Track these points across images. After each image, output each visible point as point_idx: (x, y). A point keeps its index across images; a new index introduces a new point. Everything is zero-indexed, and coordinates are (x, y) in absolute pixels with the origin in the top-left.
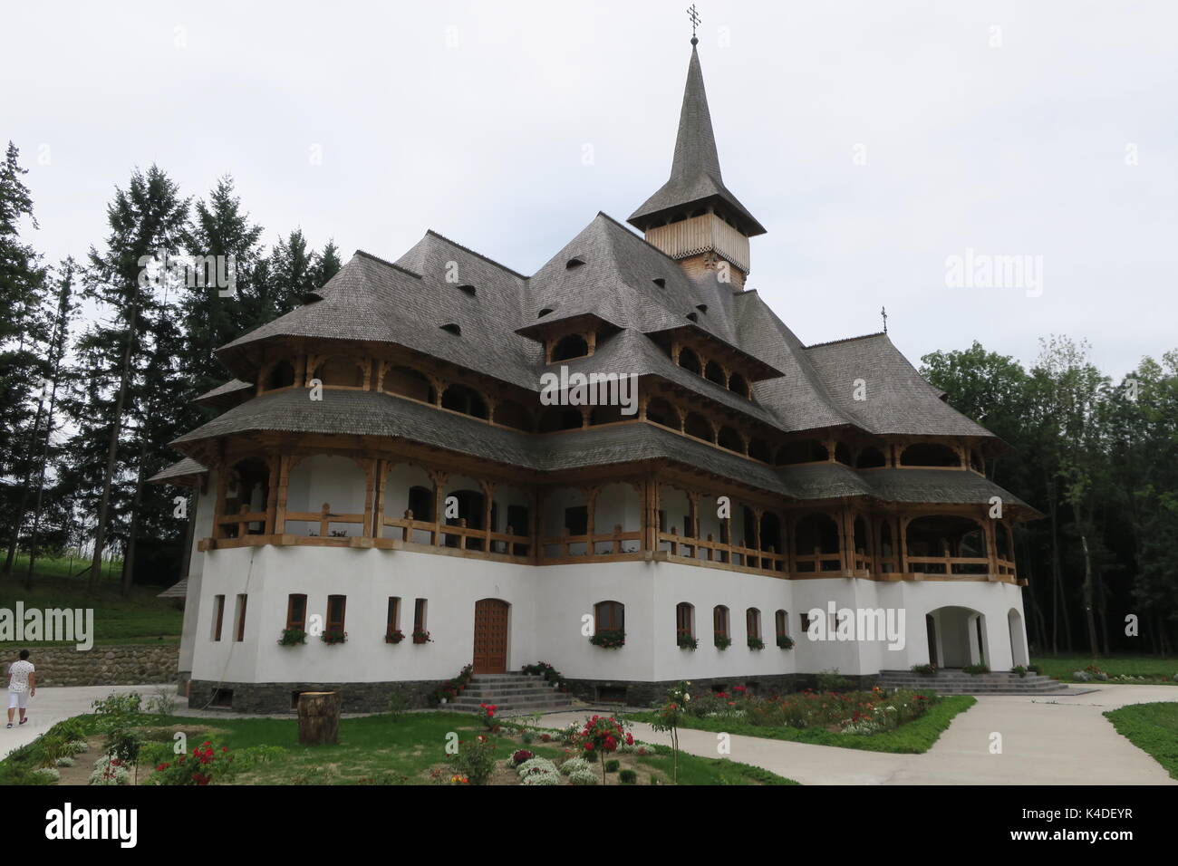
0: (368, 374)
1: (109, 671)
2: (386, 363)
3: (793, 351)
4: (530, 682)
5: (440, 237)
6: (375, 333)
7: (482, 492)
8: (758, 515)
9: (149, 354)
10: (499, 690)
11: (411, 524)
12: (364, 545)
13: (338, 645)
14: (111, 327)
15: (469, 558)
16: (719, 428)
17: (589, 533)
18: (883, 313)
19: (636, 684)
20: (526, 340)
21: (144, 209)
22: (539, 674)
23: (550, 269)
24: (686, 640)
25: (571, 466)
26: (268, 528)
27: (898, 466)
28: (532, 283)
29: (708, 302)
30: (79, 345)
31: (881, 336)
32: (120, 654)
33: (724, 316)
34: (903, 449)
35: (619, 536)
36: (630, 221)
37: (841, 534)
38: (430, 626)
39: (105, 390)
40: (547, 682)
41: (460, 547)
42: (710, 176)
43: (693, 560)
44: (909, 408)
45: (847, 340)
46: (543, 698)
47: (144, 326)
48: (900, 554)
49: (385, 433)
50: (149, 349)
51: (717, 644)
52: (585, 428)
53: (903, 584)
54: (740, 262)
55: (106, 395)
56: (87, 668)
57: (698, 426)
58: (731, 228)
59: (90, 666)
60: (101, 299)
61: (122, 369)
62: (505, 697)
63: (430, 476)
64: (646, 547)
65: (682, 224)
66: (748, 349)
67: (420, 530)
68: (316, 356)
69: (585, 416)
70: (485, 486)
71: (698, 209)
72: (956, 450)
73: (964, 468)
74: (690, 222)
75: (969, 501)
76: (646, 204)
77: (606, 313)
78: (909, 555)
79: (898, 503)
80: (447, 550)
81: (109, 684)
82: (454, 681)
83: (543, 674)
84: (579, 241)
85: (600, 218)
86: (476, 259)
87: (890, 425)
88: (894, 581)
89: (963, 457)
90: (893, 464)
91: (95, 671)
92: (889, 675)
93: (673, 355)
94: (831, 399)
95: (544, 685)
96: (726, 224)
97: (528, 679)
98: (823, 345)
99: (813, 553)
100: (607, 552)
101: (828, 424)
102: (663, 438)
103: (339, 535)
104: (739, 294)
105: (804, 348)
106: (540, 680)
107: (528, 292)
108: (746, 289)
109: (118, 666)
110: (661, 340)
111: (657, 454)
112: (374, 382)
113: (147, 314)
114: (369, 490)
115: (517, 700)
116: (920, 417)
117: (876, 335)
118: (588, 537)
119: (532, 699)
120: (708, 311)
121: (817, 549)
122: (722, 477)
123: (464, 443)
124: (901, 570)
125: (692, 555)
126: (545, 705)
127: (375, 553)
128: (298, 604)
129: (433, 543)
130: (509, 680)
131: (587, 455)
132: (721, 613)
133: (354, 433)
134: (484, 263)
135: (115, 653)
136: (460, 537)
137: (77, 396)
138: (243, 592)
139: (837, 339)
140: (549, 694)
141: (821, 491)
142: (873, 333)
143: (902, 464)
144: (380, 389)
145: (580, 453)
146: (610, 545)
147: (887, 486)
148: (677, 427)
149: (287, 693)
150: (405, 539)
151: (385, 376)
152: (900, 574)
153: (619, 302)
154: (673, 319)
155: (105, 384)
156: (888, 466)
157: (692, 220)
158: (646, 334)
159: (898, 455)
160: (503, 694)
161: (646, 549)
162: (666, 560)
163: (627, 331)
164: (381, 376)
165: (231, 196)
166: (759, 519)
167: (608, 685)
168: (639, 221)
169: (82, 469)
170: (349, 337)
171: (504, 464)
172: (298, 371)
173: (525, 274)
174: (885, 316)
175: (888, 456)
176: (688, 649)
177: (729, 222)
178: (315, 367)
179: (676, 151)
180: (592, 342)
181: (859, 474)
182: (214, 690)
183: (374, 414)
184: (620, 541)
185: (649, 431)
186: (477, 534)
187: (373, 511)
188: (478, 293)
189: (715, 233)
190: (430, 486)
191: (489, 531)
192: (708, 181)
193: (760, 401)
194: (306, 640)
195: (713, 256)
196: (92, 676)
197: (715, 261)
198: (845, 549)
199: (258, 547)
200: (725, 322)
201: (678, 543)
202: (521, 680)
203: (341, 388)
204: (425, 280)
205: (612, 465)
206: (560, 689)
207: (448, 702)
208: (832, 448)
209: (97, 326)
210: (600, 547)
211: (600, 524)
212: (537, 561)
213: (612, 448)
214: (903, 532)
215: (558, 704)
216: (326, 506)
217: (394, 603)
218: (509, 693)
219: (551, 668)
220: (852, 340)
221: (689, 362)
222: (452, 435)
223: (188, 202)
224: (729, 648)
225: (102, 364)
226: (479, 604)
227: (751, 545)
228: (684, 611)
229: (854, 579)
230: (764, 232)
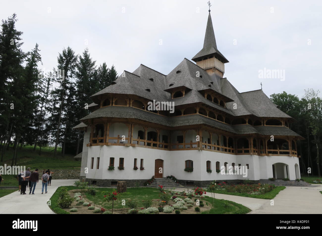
0: (128, 102)
1: (61, 176)
2: (132, 99)
3: (236, 94)
4: (169, 180)
5: (144, 66)
6: (130, 92)
7: (156, 132)
8: (227, 138)
9: (68, 95)
10: (162, 182)
11: (139, 140)
12: (128, 145)
13: (122, 170)
14: (59, 88)
15: (153, 149)
16: (217, 115)
17: (184, 143)
18: (261, 84)
19: (196, 181)
20: (166, 92)
21: (67, 58)
22: (171, 178)
23: (172, 73)
24: (209, 170)
25: (179, 125)
26: (104, 141)
27: (265, 125)
28: (167, 77)
29: (213, 81)
30: (51, 93)
31: (260, 90)
32: (64, 172)
34: (266, 121)
35: (191, 143)
36: (192, 60)
37: (249, 143)
38: (144, 166)
39: (57, 105)
40: (173, 180)
41: (151, 146)
42: (214, 47)
43: (211, 150)
44: (268, 110)
45: (251, 91)
46: (172, 184)
47: (67, 88)
48: (265, 148)
49: (133, 117)
50: (68, 94)
51: (217, 171)
52: (182, 115)
53: (266, 156)
54: (222, 70)
55: (58, 106)
56: (56, 175)
57: (212, 115)
58: (220, 61)
59: (57, 174)
60: (56, 81)
61: (62, 99)
62: (163, 184)
63: (144, 128)
64: (199, 146)
65: (206, 60)
66: (224, 94)
67: (141, 142)
68: (115, 98)
69: (182, 112)
70: (157, 130)
71: (210, 56)
72: (281, 121)
73: (283, 126)
74: (209, 60)
75: (284, 135)
76: (196, 55)
77: (187, 86)
78: (268, 149)
79: (265, 135)
80: (148, 147)
81: (61, 179)
82: (150, 180)
83: (172, 178)
84: (179, 66)
85: (185, 60)
86: (153, 71)
87: (263, 115)
88: (264, 156)
89: (283, 123)
90: (264, 125)
91: (58, 176)
92: (262, 180)
93: (205, 96)
94: (247, 107)
95: (172, 181)
96: (218, 60)
97: (168, 179)
98: (244, 93)
99: (242, 148)
100: (188, 148)
101: (246, 114)
102: (203, 118)
103: (122, 143)
104: (222, 79)
105: (239, 93)
106: (171, 180)
107: (166, 79)
108: (224, 77)
109: (63, 174)
110: (202, 92)
111: (202, 123)
112: (130, 104)
113: (67, 85)
114: (129, 132)
115: (166, 185)
116: (271, 112)
117: (259, 90)
118: (183, 144)
119: (170, 185)
120: (213, 84)
121: (243, 147)
122: (218, 128)
123: (152, 120)
124: (266, 153)
125: (210, 149)
126: (173, 186)
127: (131, 147)
128: (112, 160)
129: (145, 145)
130: (164, 180)
131: (183, 123)
132: (218, 164)
133: (126, 117)
134: (155, 72)
135: (62, 171)
136: (151, 143)
137: (51, 106)
138: (98, 157)
139: (248, 91)
140: (174, 183)
141: (244, 132)
143: (266, 125)
144: (131, 106)
145: (181, 122)
146: (189, 146)
147: (262, 131)
148: (206, 115)
149: (110, 182)
150: (138, 144)
151: (133, 103)
152: (265, 154)
153: (191, 83)
154: (205, 87)
155: (57, 103)
156: (262, 125)
157: (209, 59)
158: (198, 91)
159: (265, 122)
160: (162, 183)
162: (204, 150)
163: (193, 90)
164: (131, 103)
165: (88, 54)
166: (228, 139)
167: (189, 181)
168: (194, 60)
169: (51, 125)
170: (124, 93)
171: (162, 125)
172: (111, 102)
173: (165, 75)
175: (262, 122)
176: (209, 173)
177: (219, 60)
178: (115, 100)
179: (204, 41)
180: (184, 93)
181: (255, 128)
182: (92, 181)
183: (130, 113)
184: (192, 145)
185: (199, 117)
186: (155, 142)
187: (130, 137)
188: (154, 80)
189: (216, 63)
190: (143, 131)
191: (158, 142)
192: (213, 49)
193: (227, 108)
194: (114, 169)
195: (215, 69)
196: (57, 177)
197: (215, 70)
198: (251, 147)
199: (102, 146)
200: (218, 86)
201: (207, 145)
202: (167, 180)
203: (122, 106)
204: (141, 77)
205: (190, 125)
206: (177, 182)
207: (149, 185)
208: (247, 121)
209: (55, 88)
210: (187, 146)
211: (187, 140)
212: (170, 150)
213: (190, 121)
214: (266, 143)
215: (176, 186)
216: (119, 136)
217: (135, 160)
218: (164, 183)
219: (174, 177)
220: (252, 91)
221: (209, 98)
222: (149, 118)
223: (77, 56)
224: (220, 173)
225: (57, 98)
226: (156, 160)
227: (225, 146)
228: (208, 163)
229: (253, 155)
230: (228, 62)
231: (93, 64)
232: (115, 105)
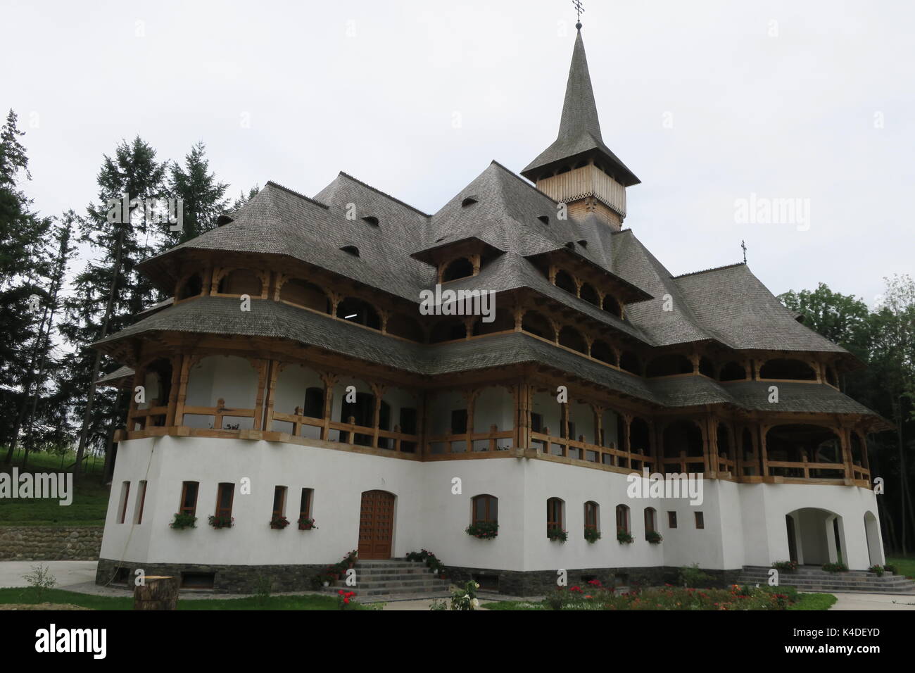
0: (266, 284)
1: (73, 548)
2: (284, 275)
3: (662, 279)
4: (411, 568)
5: (351, 178)
6: (272, 247)
7: (371, 393)
8: (628, 420)
10: (380, 575)
11: (300, 420)
12: (252, 437)
13: (225, 529)
14: (101, 265)
15: (356, 452)
16: (592, 342)
17: (468, 432)
18: (743, 246)
19: (507, 573)
20: (422, 264)
22: (422, 561)
23: (449, 208)
24: (556, 532)
25: (451, 370)
26: (168, 420)
27: (757, 379)
28: (433, 221)
29: (588, 240)
30: (77, 281)
31: (741, 266)
32: (84, 534)
33: (602, 251)
34: (762, 364)
35: (495, 436)
36: (522, 174)
37: (704, 438)
38: (316, 513)
39: (94, 317)
40: (428, 569)
41: (348, 443)
42: (590, 133)
43: (566, 459)
44: (767, 327)
45: (711, 270)
46: (422, 584)
47: (130, 265)
48: (761, 459)
49: (273, 334)
51: (586, 537)
52: (468, 338)
53: (763, 486)
54: (617, 206)
55: (96, 319)
56: (54, 545)
57: (571, 338)
58: (609, 178)
59: (57, 543)
60: (95, 243)
61: (111, 299)
62: (384, 582)
63: (321, 376)
64: (518, 445)
65: (567, 175)
66: (623, 276)
67: (309, 426)
68: (222, 268)
69: (468, 328)
70: (374, 387)
71: (579, 161)
72: (812, 365)
73: (819, 381)
74: (574, 172)
75: (824, 411)
76: (537, 159)
77: (490, 238)
78: (769, 459)
79: (758, 411)
80: (336, 444)
81: (73, 559)
82: (338, 565)
83: (424, 561)
84: (472, 186)
85: (493, 166)
86: (384, 198)
87: (750, 342)
88: (757, 483)
89: (818, 372)
90: (753, 377)
91: (60, 548)
92: (750, 570)
93: (550, 276)
94: (696, 320)
95: (425, 571)
96: (605, 175)
97: (410, 565)
98: (689, 275)
99: (679, 456)
100: (485, 450)
101: (692, 340)
102: (535, 345)
103: (233, 428)
104: (616, 233)
105: (672, 278)
106: (422, 566)
107: (429, 226)
108: (623, 228)
109: (80, 543)
110: (539, 262)
111: (527, 358)
112: (272, 291)
113: (132, 256)
114: (261, 388)
115: (394, 585)
116: (778, 335)
117: (737, 265)
118: (467, 436)
119: (411, 585)
120: (588, 247)
121: (683, 454)
122: (592, 383)
123: (351, 347)
124: (762, 474)
125: (564, 454)
126: (422, 591)
127: (263, 444)
128: (190, 490)
129: (322, 438)
130: (391, 566)
131: (466, 361)
132: (591, 509)
133: (244, 334)
134: (390, 201)
135: (79, 532)
136: (349, 433)
137: (74, 322)
138: (144, 479)
139: (702, 270)
140: (427, 580)
141: (686, 399)
142: (734, 263)
143: (762, 377)
144: (277, 298)
145: (461, 359)
146: (486, 444)
147: (748, 396)
148: (552, 339)
149: (177, 574)
150: (294, 433)
151: (282, 286)
152: (760, 477)
153: (503, 230)
154: (549, 244)
155: (95, 311)
156: (749, 379)
157: (575, 171)
158: (525, 257)
159: (757, 369)
160: (382, 579)
161: (518, 447)
162: (535, 457)
163: (507, 254)
164: (278, 286)
165: (202, 160)
166: (629, 424)
167: (482, 573)
168: (533, 173)
169: (74, 380)
170: (247, 249)
171: (390, 368)
172: (205, 282)
173: (428, 213)
174: (745, 249)
175: (748, 369)
176: (557, 542)
177: (608, 173)
178: (220, 278)
179: (562, 116)
180: (477, 264)
181: (722, 386)
182: (116, 568)
183: (267, 319)
184: (495, 440)
185: (522, 340)
186: (365, 430)
187: (264, 406)
188: (381, 224)
189: (595, 182)
190: (322, 387)
191: (377, 429)
192: (589, 138)
193: (632, 321)
194: (196, 524)
195: (592, 200)
196: (58, 552)
197: (595, 205)
198: (709, 453)
199: (158, 437)
200: (603, 255)
201: (549, 442)
202: (404, 566)
204: (331, 210)
205: (487, 369)
206: (440, 576)
207: (330, 585)
208: (696, 362)
209: (90, 265)
210: (479, 445)
211: (479, 424)
212: (423, 458)
213: (488, 355)
214: (763, 438)
215: (434, 590)
216: (221, 402)
217: (280, 492)
218: (388, 579)
219: (433, 556)
220: (715, 270)
221: (565, 282)
222: (340, 340)
223: (164, 165)
224: (598, 541)
225: (93, 295)
226: (364, 494)
227: (622, 447)
228: (555, 506)
229: (717, 480)
230: (639, 182)
231: (218, 192)
232: (220, 295)
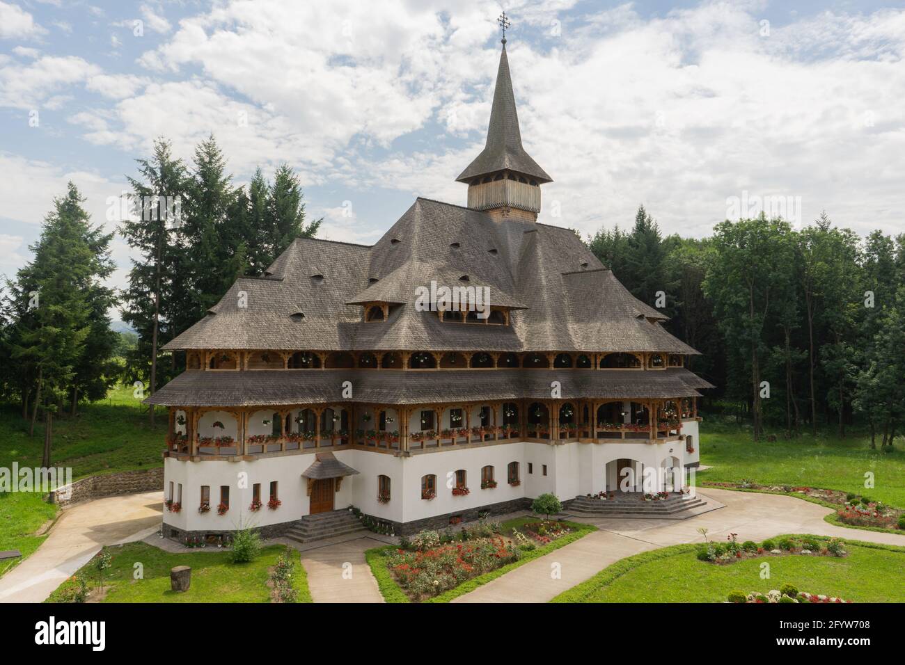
2: (249, 353)
10: (320, 526)
11: (265, 443)
12: (237, 460)
13: (226, 513)
14: (146, 263)
15: (305, 453)
20: (353, 306)
26: (188, 452)
27: (598, 368)
28: (373, 251)
33: (511, 253)
34: (601, 359)
35: (389, 439)
37: (550, 417)
41: (299, 449)
43: (438, 449)
46: (346, 529)
48: (593, 426)
51: (454, 494)
53: (592, 445)
57: (453, 364)
58: (523, 185)
62: (322, 531)
64: (401, 448)
65: (489, 185)
67: (272, 445)
68: (210, 353)
70: (315, 411)
71: (498, 175)
73: (641, 369)
74: (493, 184)
77: (393, 295)
78: (598, 427)
80: (290, 452)
85: (417, 203)
88: (589, 443)
89: (642, 362)
90: (596, 367)
92: (581, 500)
93: (439, 315)
96: (520, 184)
97: (344, 516)
99: (535, 428)
100: (384, 447)
102: (413, 381)
106: (351, 514)
114: (240, 429)
118: (376, 437)
120: (498, 252)
121: (538, 426)
124: (593, 437)
125: (437, 446)
126: (346, 533)
127: (243, 463)
128: (205, 490)
129: (281, 449)
131: (370, 393)
132: (461, 475)
138: (180, 482)
143: (601, 367)
144: (246, 369)
145: (369, 390)
146: (386, 443)
148: (433, 367)
149: (203, 536)
150: (262, 452)
151: (249, 362)
152: (591, 439)
156: (593, 368)
159: (598, 363)
163: (406, 306)
164: (246, 361)
172: (202, 361)
173: (369, 246)
175: (593, 361)
176: (429, 499)
177: (523, 181)
178: (210, 359)
180: (386, 312)
182: (172, 530)
184: (390, 442)
187: (242, 440)
188: (326, 275)
189: (509, 192)
191: (318, 436)
192: (504, 155)
194: (210, 510)
195: (507, 208)
197: (509, 212)
198: (553, 426)
200: (511, 258)
201: (425, 441)
202: (339, 516)
203: (224, 371)
204: (285, 281)
208: (552, 362)
212: (353, 447)
213: (382, 391)
214: (595, 413)
215: (356, 532)
217: (256, 487)
218: (325, 528)
219: (357, 509)
228: (429, 480)
229: (556, 446)
230: (551, 180)
232: (212, 370)
